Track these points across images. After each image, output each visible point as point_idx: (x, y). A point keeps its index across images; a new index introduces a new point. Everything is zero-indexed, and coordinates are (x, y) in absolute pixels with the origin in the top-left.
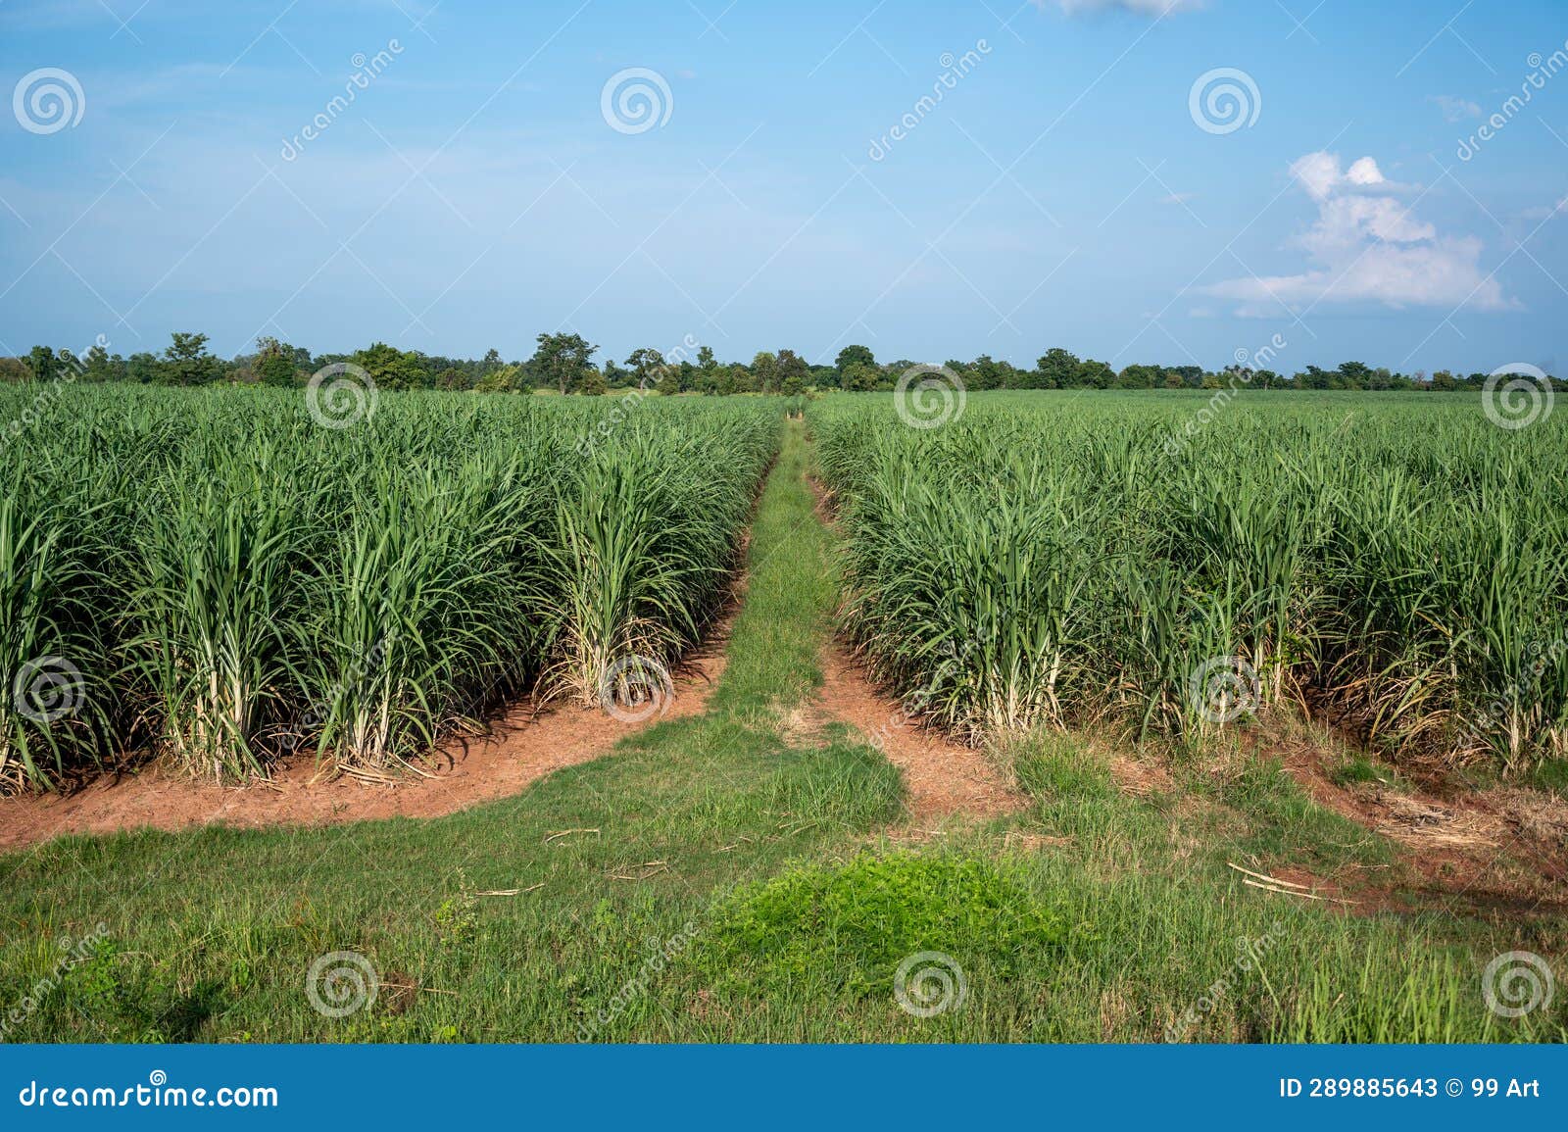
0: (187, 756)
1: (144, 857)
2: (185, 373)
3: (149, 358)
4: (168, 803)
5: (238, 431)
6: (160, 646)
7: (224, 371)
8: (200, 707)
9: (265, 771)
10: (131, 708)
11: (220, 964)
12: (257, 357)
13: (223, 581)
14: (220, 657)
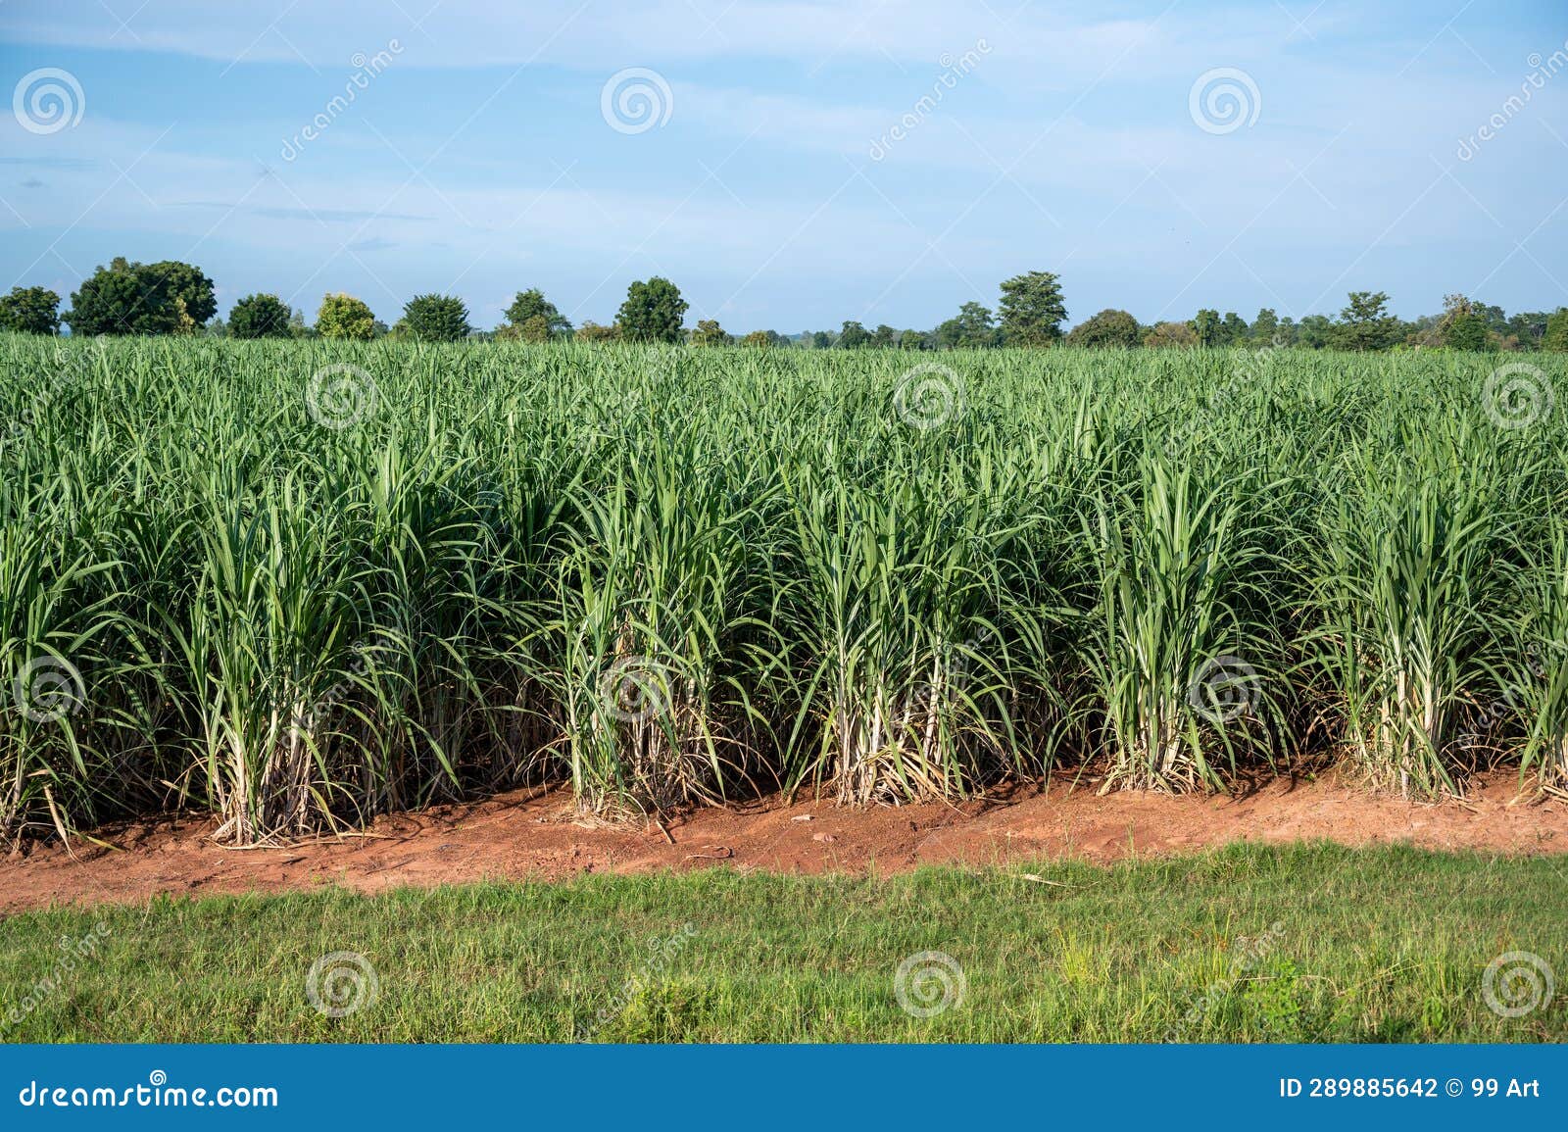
0: (1370, 764)
1: (1323, 872)
2: (1362, 337)
3: (1322, 321)
4: (1348, 814)
5: (1431, 401)
6: (1344, 639)
7: (1405, 334)
8: (1385, 710)
9: (1457, 787)
10: (1308, 708)
11: (1410, 1000)
12: (1444, 317)
13: (1415, 569)
14: (1409, 656)
